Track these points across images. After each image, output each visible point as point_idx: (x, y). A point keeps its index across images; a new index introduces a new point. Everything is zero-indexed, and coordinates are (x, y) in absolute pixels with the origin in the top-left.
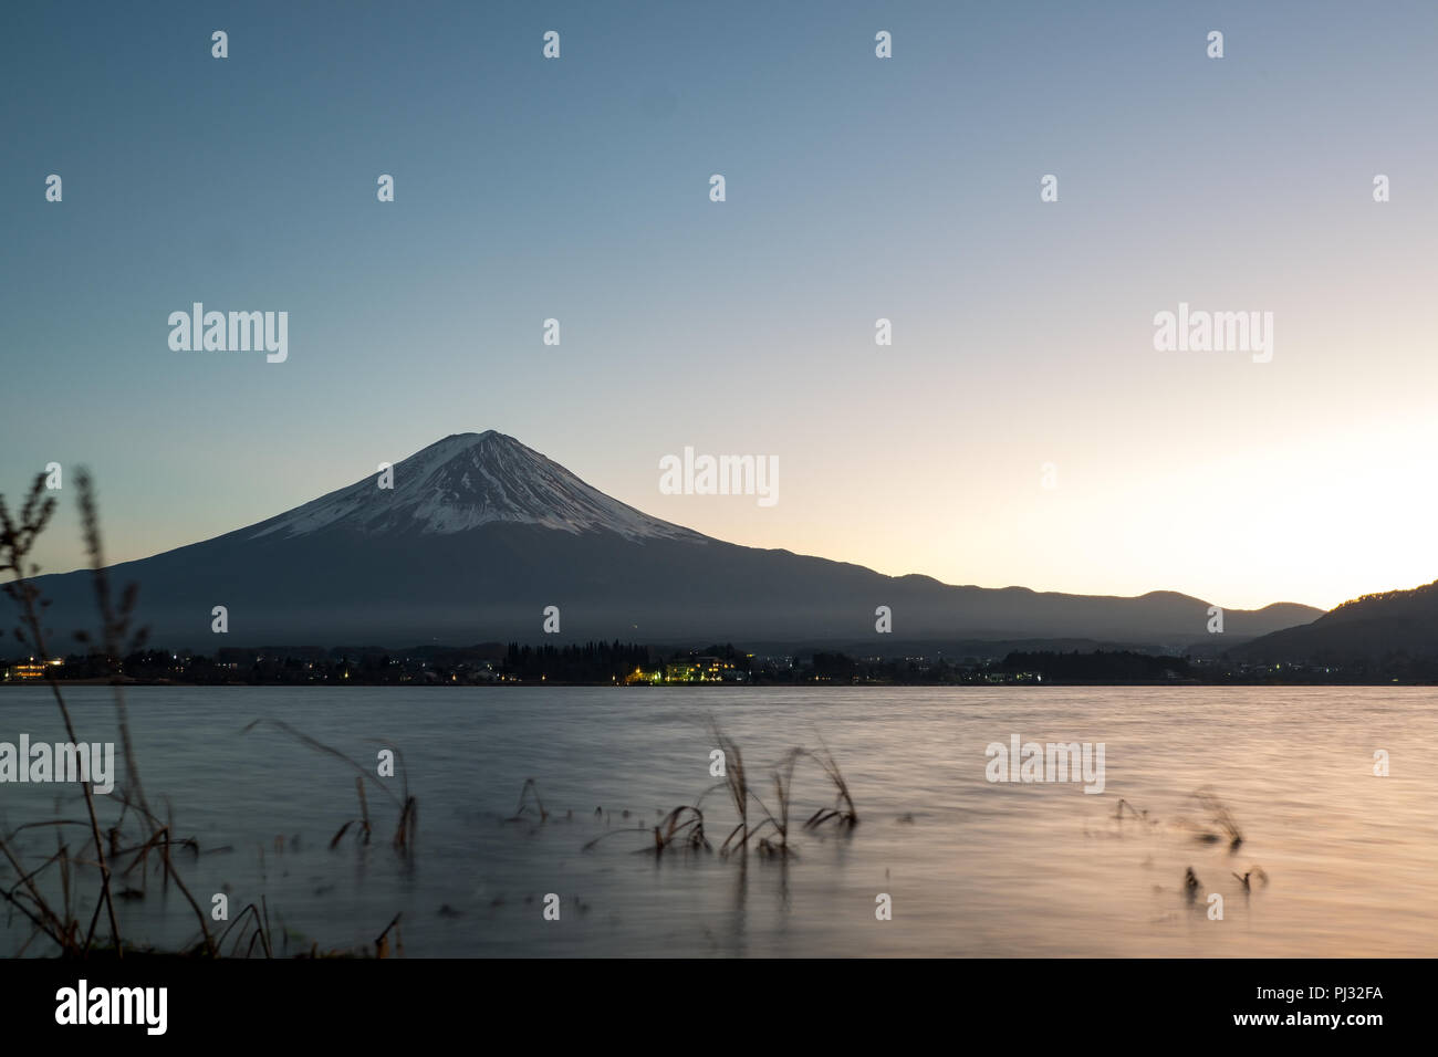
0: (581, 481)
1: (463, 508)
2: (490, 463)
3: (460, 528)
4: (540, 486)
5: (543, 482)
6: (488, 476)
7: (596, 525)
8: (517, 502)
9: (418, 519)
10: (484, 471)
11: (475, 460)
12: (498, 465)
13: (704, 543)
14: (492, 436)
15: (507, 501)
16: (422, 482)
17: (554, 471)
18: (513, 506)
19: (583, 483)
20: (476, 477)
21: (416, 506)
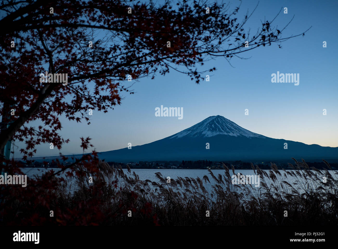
0: (238, 125)
1: (212, 132)
2: (218, 122)
3: (212, 136)
4: (229, 127)
5: (229, 126)
6: (218, 125)
7: (241, 135)
8: (224, 130)
9: (203, 134)
10: (217, 124)
11: (215, 122)
12: (220, 122)
13: (265, 138)
14: (218, 116)
15: (222, 130)
16: (204, 126)
17: (232, 123)
18: (223, 131)
19: (238, 126)
20: (215, 125)
21: (203, 131)
